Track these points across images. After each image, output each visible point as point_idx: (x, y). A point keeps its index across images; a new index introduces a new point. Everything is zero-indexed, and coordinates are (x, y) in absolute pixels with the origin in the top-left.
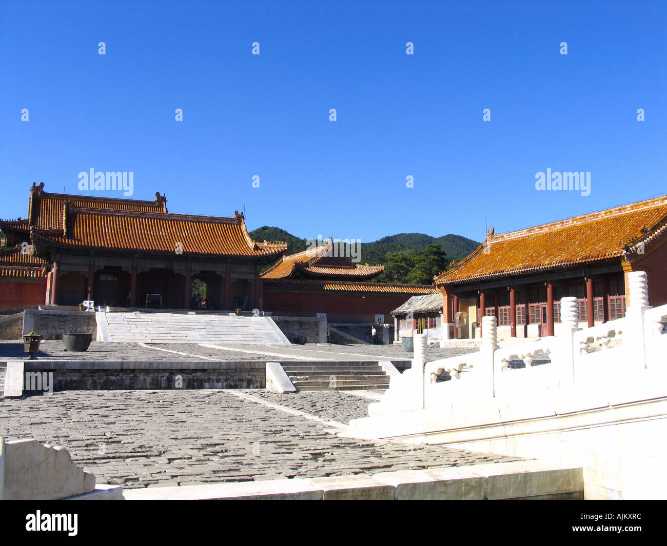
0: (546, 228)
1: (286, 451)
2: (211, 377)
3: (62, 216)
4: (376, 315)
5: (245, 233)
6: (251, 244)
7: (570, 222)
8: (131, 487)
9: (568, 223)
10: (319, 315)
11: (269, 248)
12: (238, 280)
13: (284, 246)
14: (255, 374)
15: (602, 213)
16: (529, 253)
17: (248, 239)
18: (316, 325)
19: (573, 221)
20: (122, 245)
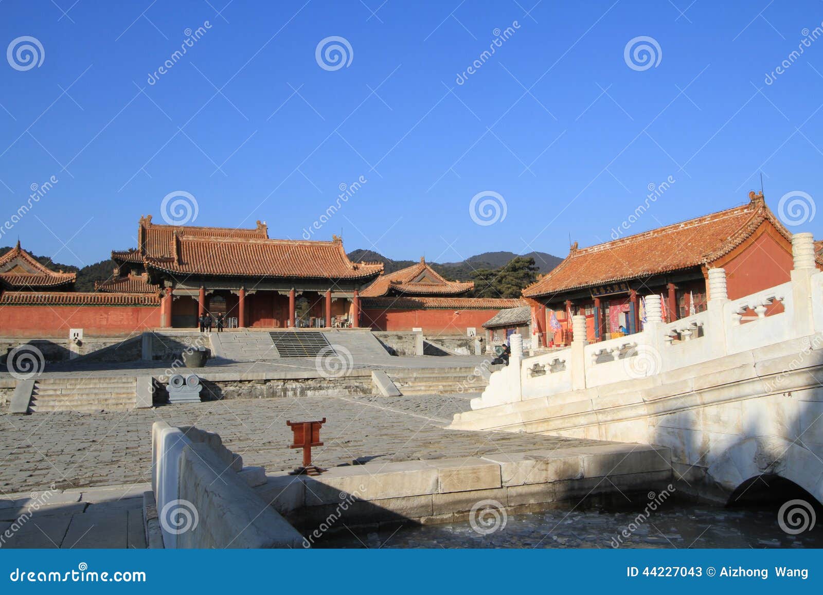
0: (628, 241)
1: (399, 441)
2: (322, 385)
3: (173, 245)
4: (468, 328)
5: (343, 255)
6: (350, 265)
7: (651, 234)
8: (269, 471)
9: (649, 235)
10: (415, 329)
11: (366, 269)
12: (339, 299)
13: (381, 266)
14: (362, 381)
15: (682, 225)
16: (612, 264)
17: (347, 260)
18: (413, 338)
19: (654, 233)
20: (230, 270)
